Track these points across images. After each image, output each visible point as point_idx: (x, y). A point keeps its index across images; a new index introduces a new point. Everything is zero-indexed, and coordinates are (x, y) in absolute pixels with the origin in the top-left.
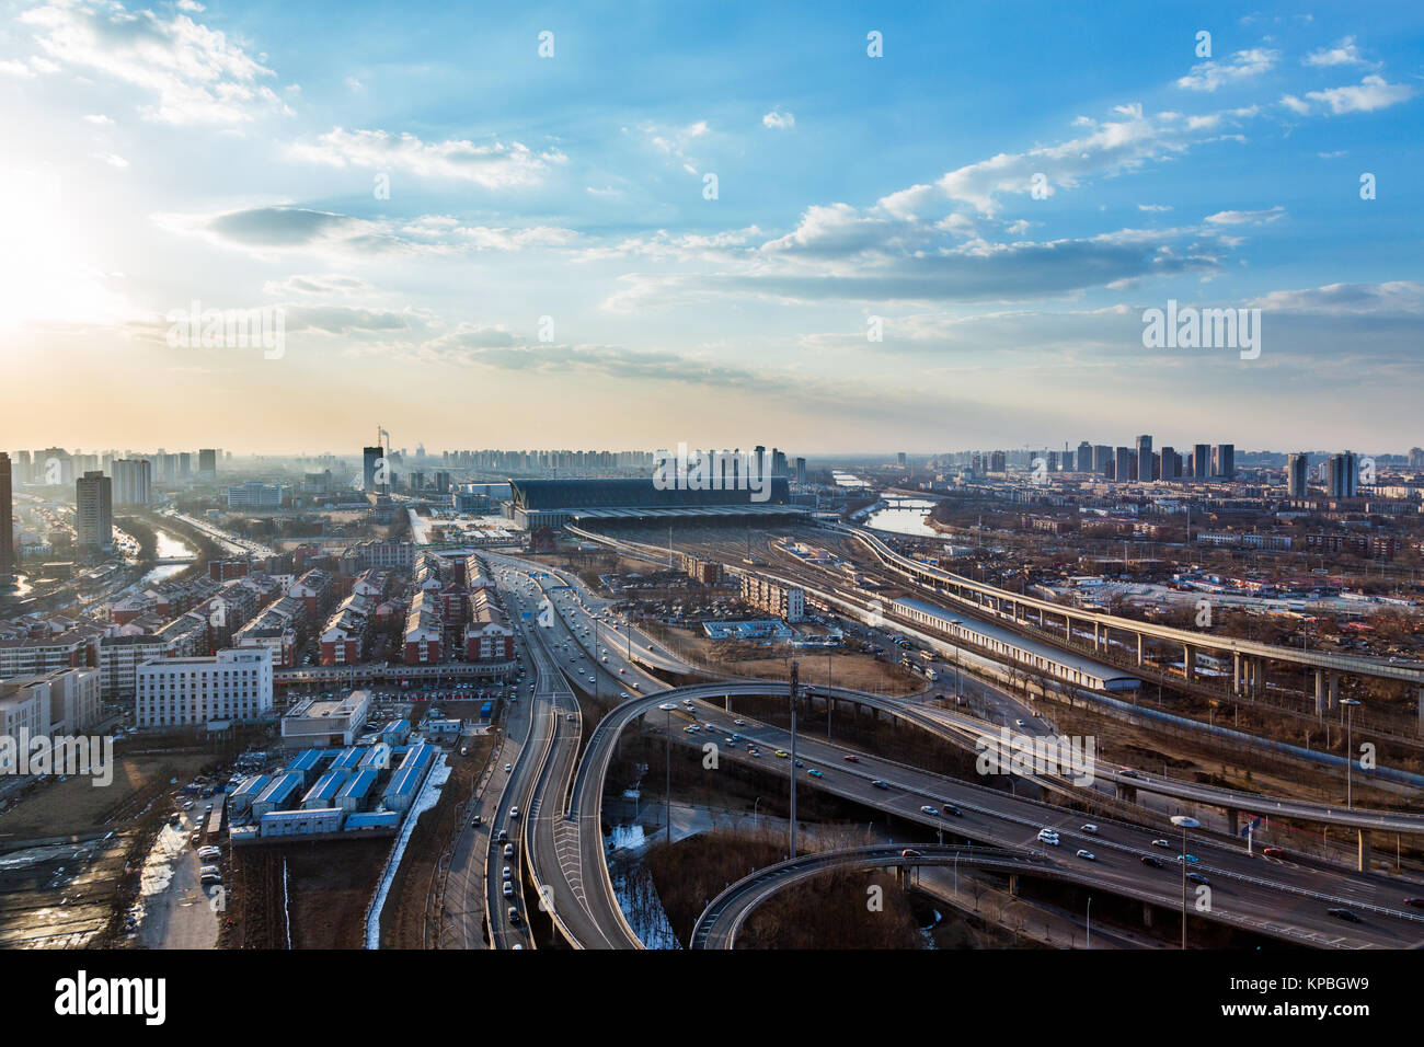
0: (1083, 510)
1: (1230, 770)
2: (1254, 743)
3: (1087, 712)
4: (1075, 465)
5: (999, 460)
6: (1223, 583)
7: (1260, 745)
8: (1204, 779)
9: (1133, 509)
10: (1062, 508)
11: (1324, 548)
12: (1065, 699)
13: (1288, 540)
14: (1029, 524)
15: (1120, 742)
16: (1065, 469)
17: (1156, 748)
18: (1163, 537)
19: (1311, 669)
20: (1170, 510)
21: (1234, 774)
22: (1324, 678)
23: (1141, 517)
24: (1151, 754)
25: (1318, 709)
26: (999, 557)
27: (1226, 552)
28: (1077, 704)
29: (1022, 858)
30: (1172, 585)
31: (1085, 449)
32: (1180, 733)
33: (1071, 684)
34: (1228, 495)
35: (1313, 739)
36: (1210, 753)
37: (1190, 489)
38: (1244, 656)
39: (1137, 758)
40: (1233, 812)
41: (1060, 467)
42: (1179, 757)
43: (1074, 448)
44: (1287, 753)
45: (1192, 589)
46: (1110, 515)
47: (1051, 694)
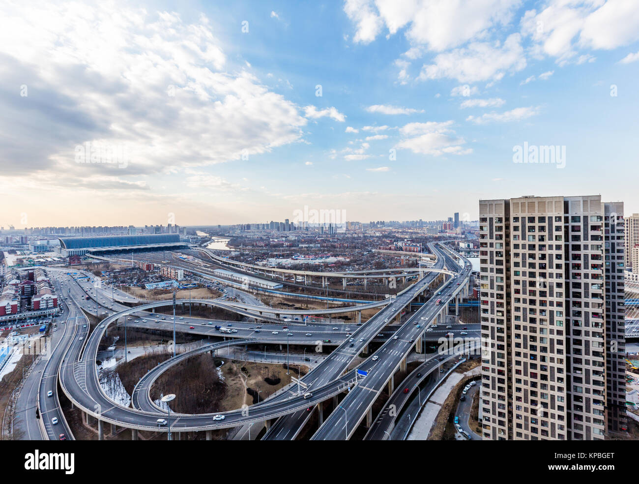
0: (271, 240)
1: (303, 305)
2: (308, 297)
3: (269, 296)
4: (270, 228)
5: (248, 226)
6: (304, 257)
7: (310, 298)
8: (297, 308)
9: (284, 239)
10: (266, 240)
11: (327, 247)
12: (263, 293)
13: (319, 245)
14: (256, 245)
15: (277, 302)
16: (267, 229)
17: (286, 302)
18: (291, 246)
19: (322, 277)
20: (293, 239)
21: (304, 306)
22: (325, 278)
23: (286, 241)
24: (284, 304)
25: (323, 286)
26: (247, 255)
27: (305, 249)
28: (266, 294)
29: (248, 340)
30: (292, 259)
31: (272, 222)
32: (292, 298)
33: (265, 288)
34: (307, 234)
35: (321, 294)
36: (298, 301)
37: (298, 233)
38: (307, 275)
39: (282, 306)
40: (302, 315)
41: (266, 228)
42: (291, 304)
43: (269, 223)
44: (316, 298)
45: (297, 259)
46: (278, 241)
47: (259, 292)
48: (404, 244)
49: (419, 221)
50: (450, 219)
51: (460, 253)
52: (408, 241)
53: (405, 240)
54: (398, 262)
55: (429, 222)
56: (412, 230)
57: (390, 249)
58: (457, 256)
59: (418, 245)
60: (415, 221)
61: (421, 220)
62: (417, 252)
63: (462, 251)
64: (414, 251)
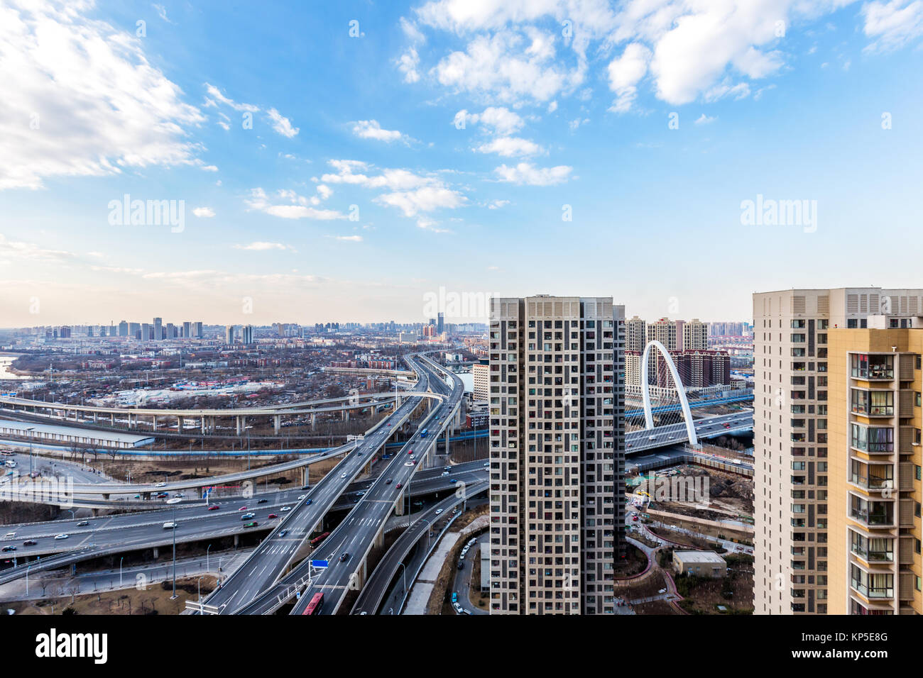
0: (122, 356)
1: (199, 470)
2: (209, 455)
3: (123, 461)
4: (118, 334)
5: (66, 331)
6: (197, 385)
7: (213, 455)
8: (186, 477)
9: (152, 354)
10: (109, 356)
11: (241, 365)
12: (109, 457)
13: (226, 363)
14: (87, 366)
15: (142, 472)
16: (111, 335)
17: (162, 469)
18: (168, 366)
19: (235, 416)
20: (172, 353)
21: (201, 471)
22: (240, 419)
23: (156, 357)
24: (159, 473)
25: (238, 432)
26: (65, 386)
27: (199, 370)
28: (117, 458)
29: (78, 552)
30: (173, 389)
31: (123, 325)
32: (174, 459)
33: (113, 448)
34: (200, 345)
35: (235, 446)
36: (189, 464)
37: (182, 343)
38: (206, 417)
39: (153, 477)
40: (200, 488)
41: (108, 334)
42: (173, 471)
43: (116, 324)
44: (224, 455)
45: (182, 389)
46: (138, 358)
47: (99, 457)
48: (370, 358)
49: (389, 323)
50: (433, 321)
51: (447, 368)
52: (375, 352)
53: (372, 351)
54: (362, 385)
55: (404, 325)
56: (380, 336)
57: (349, 366)
58: (443, 373)
59: (391, 358)
60: (384, 323)
61: (392, 322)
62: (389, 368)
63: (449, 366)
64: (384, 368)
